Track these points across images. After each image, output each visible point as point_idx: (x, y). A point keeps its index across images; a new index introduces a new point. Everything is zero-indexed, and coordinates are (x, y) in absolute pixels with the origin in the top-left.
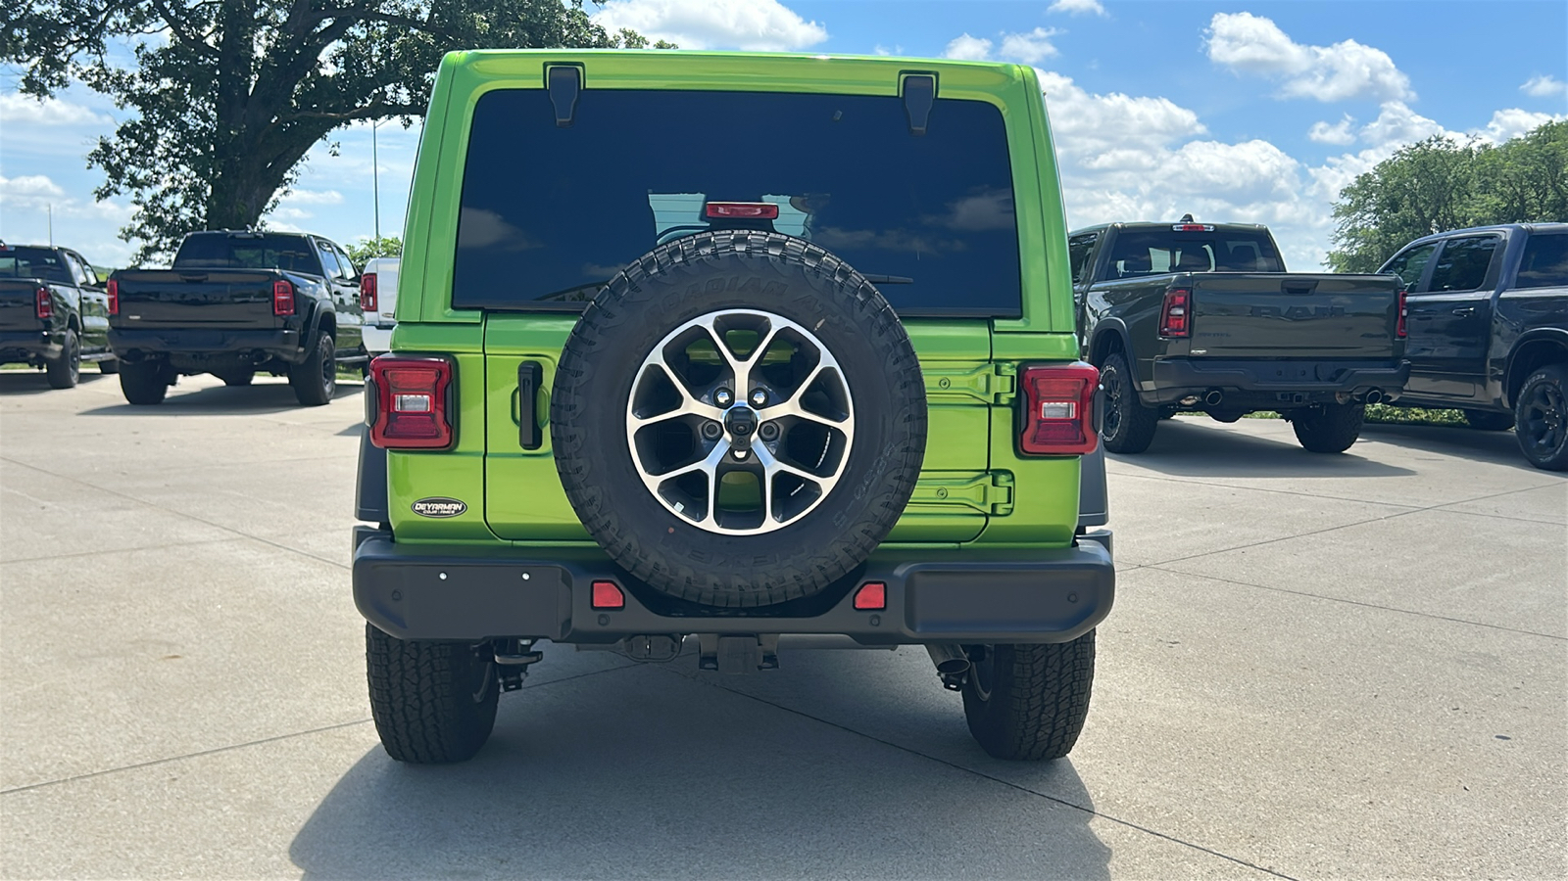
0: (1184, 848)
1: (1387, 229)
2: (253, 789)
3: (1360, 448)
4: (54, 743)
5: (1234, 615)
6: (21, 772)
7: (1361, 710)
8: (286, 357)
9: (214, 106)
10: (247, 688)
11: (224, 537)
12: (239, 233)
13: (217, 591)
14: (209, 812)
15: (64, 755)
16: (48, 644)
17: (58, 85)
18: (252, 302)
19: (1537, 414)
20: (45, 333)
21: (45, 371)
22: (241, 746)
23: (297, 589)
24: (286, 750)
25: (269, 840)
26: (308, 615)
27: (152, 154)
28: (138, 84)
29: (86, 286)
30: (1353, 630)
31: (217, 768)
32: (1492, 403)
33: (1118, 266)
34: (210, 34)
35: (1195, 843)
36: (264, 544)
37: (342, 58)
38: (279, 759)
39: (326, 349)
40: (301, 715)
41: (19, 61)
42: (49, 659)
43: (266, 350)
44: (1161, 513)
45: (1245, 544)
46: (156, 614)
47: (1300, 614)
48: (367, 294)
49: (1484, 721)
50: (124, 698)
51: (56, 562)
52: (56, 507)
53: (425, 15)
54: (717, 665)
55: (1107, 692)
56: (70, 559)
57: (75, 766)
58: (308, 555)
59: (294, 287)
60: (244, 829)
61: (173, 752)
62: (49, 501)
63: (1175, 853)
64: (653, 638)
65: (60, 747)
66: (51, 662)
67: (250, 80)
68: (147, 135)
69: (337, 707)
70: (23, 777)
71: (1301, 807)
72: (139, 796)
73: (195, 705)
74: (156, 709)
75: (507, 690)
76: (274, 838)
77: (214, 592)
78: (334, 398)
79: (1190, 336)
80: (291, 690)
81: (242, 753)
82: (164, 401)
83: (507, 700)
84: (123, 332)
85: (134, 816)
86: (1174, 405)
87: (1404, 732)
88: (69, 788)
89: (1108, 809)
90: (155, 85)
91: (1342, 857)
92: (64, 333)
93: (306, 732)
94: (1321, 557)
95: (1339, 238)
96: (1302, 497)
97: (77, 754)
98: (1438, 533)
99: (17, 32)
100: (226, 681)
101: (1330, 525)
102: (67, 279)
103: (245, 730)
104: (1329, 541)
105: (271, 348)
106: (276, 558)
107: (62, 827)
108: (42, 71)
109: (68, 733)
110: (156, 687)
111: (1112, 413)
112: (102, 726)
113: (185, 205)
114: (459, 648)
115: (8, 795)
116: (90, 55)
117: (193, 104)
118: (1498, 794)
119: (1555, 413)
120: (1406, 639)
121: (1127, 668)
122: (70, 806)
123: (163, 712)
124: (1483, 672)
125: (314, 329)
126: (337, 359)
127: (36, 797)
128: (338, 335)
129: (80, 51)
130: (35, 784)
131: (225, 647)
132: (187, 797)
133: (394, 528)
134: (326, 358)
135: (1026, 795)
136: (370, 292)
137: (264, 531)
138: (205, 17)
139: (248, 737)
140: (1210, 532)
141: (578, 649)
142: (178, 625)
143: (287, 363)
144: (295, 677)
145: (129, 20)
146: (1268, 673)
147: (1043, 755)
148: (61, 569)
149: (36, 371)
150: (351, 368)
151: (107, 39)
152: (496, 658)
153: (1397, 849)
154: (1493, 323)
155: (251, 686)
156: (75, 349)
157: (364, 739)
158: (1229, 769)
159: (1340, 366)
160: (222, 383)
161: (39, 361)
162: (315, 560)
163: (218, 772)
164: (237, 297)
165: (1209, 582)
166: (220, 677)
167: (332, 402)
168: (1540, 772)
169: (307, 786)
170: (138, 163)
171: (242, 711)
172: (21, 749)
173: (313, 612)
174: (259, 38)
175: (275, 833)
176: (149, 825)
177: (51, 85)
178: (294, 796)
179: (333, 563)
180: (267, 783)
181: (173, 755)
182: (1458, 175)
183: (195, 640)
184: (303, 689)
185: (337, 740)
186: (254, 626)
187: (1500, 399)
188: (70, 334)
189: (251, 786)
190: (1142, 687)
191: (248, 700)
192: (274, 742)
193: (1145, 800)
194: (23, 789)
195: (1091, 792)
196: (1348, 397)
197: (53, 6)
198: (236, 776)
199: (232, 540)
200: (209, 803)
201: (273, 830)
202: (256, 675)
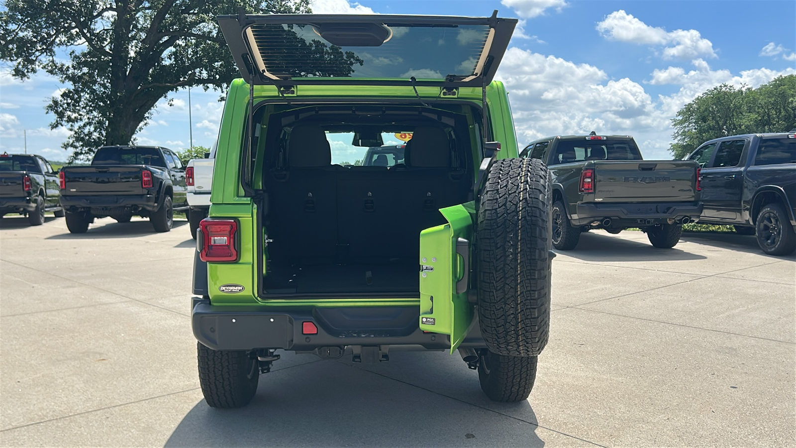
0: (579, 442)
1: (701, 131)
2: (145, 421)
3: (681, 246)
4: (50, 401)
5: (611, 330)
6: (36, 416)
7: (668, 376)
8: (149, 208)
9: (109, 81)
10: (139, 374)
11: (123, 301)
12: (124, 147)
13: (121, 327)
14: (125, 432)
15: (55, 407)
16: (42, 355)
17: (31, 72)
18: (131, 181)
19: (766, 228)
20: (28, 198)
21: (28, 216)
22: (138, 402)
23: (160, 325)
24: (159, 403)
25: (154, 444)
26: (166, 338)
27: (79, 106)
28: (71, 71)
29: (47, 173)
30: (668, 337)
31: (127, 412)
32: (744, 222)
33: (559, 157)
34: (107, 45)
35: (584, 439)
36: (142, 304)
37: (173, 56)
38: (156, 407)
39: (168, 204)
40: (165, 386)
41: (11, 60)
42: (43, 362)
43: (139, 205)
44: (580, 280)
45: (620, 295)
46: (92, 339)
47: (643, 330)
48: (189, 177)
49: (726, 380)
50: (81, 380)
51: (42, 314)
52: (40, 287)
53: (214, 33)
54: (360, 359)
55: (548, 369)
56: (49, 313)
57: (61, 412)
58: (164, 309)
59: (152, 173)
60: (142, 440)
61: (106, 405)
62: (36, 283)
63: (575, 444)
64: (331, 348)
65: (53, 404)
66: (44, 363)
67: (127, 68)
68: (76, 96)
69: (182, 382)
70: (37, 418)
71: (636, 421)
72: (92, 426)
73: (115, 383)
74: (97, 385)
75: (263, 372)
76: (156, 444)
77: (120, 328)
78: (172, 228)
79: (594, 193)
80: (160, 375)
81: (138, 405)
82: (88, 231)
83: (263, 378)
84: (68, 198)
85: (90, 435)
86: (588, 226)
87: (687, 385)
88: (59, 423)
89: (545, 424)
90: (79, 71)
91: (652, 444)
92: (37, 198)
93: (168, 395)
94: (656, 301)
95: (677, 137)
96: (650, 271)
97: (61, 407)
98: (715, 288)
99: (11, 46)
100: (129, 371)
101: (662, 285)
102: (38, 171)
103: (139, 394)
104: (661, 293)
105: (140, 204)
106: (148, 310)
107: (57, 440)
108: (23, 65)
109: (56, 397)
110: (95, 374)
111: (558, 230)
112: (71, 393)
113: (95, 131)
114: (241, 353)
115: (30, 426)
116: (47, 57)
117: (99, 80)
118: (728, 414)
119: (775, 227)
120: (693, 341)
121: (558, 357)
122: (60, 431)
123: (100, 386)
124: (728, 356)
125: (162, 194)
126: (174, 209)
127: (43, 427)
128: (174, 196)
129: (42, 55)
130: (42, 421)
131: (127, 354)
132: (114, 426)
133: (211, 298)
134: (168, 208)
135: (507, 418)
136: (190, 176)
137: (142, 297)
138: (105, 37)
139: (141, 397)
140: (603, 289)
141: (296, 353)
142: (103, 344)
143: (149, 211)
144: (161, 368)
145: (67, 39)
146: (625, 359)
147: (515, 399)
148: (45, 318)
149: (23, 216)
150: (180, 212)
151: (55, 49)
152: (259, 358)
153: (678, 440)
154: (744, 182)
155: (141, 373)
156: (42, 206)
157: (196, 397)
158: (603, 404)
159: (668, 206)
160: (116, 221)
161: (24, 212)
162: (167, 311)
163: (128, 414)
164: (123, 179)
165: (601, 314)
166: (126, 369)
167: (171, 230)
168: (749, 403)
169: (170, 420)
170: (72, 110)
171: (137, 385)
172: (35, 405)
173: (168, 337)
174: (132, 47)
175: (156, 442)
176: (97, 439)
177: (28, 72)
178: (164, 424)
179: (177, 313)
180: (151, 419)
181: (106, 407)
182: (736, 103)
183: (112, 351)
184: (165, 374)
185: (183, 398)
186: (140, 344)
187: (748, 220)
188: (40, 198)
189: (144, 420)
190: (564, 366)
191: (140, 380)
192: (153, 400)
193: (562, 419)
194: (37, 423)
195: (537, 416)
196: (673, 221)
197: (29, 33)
198: (136, 416)
199: (126, 302)
200: (125, 428)
201: (156, 440)
202: (143, 368)
